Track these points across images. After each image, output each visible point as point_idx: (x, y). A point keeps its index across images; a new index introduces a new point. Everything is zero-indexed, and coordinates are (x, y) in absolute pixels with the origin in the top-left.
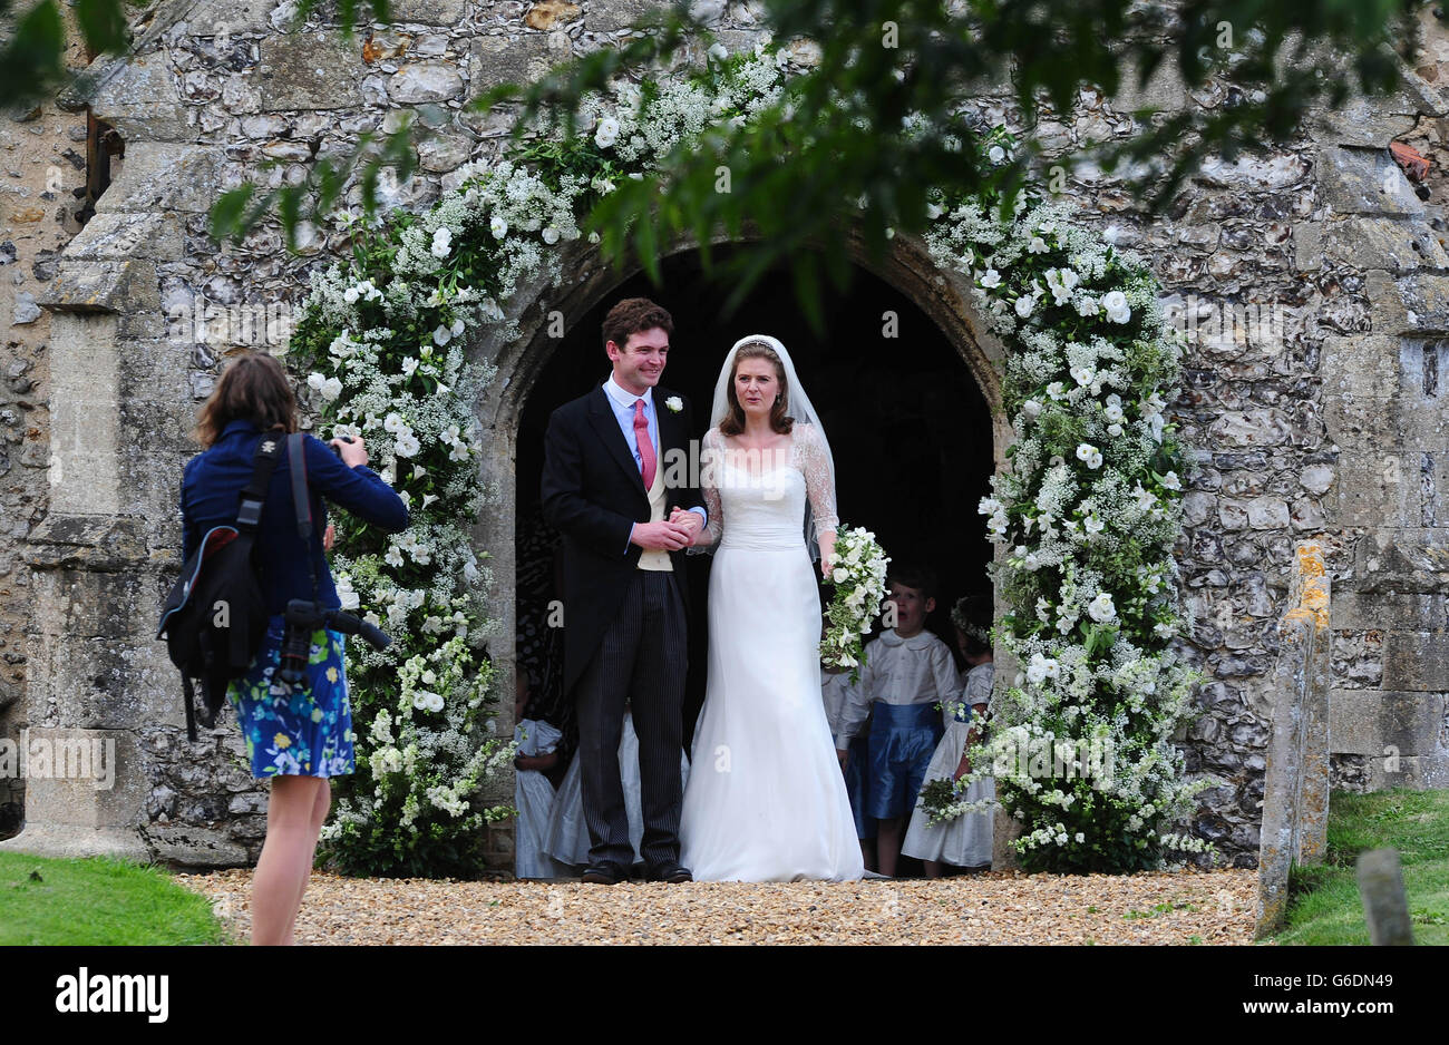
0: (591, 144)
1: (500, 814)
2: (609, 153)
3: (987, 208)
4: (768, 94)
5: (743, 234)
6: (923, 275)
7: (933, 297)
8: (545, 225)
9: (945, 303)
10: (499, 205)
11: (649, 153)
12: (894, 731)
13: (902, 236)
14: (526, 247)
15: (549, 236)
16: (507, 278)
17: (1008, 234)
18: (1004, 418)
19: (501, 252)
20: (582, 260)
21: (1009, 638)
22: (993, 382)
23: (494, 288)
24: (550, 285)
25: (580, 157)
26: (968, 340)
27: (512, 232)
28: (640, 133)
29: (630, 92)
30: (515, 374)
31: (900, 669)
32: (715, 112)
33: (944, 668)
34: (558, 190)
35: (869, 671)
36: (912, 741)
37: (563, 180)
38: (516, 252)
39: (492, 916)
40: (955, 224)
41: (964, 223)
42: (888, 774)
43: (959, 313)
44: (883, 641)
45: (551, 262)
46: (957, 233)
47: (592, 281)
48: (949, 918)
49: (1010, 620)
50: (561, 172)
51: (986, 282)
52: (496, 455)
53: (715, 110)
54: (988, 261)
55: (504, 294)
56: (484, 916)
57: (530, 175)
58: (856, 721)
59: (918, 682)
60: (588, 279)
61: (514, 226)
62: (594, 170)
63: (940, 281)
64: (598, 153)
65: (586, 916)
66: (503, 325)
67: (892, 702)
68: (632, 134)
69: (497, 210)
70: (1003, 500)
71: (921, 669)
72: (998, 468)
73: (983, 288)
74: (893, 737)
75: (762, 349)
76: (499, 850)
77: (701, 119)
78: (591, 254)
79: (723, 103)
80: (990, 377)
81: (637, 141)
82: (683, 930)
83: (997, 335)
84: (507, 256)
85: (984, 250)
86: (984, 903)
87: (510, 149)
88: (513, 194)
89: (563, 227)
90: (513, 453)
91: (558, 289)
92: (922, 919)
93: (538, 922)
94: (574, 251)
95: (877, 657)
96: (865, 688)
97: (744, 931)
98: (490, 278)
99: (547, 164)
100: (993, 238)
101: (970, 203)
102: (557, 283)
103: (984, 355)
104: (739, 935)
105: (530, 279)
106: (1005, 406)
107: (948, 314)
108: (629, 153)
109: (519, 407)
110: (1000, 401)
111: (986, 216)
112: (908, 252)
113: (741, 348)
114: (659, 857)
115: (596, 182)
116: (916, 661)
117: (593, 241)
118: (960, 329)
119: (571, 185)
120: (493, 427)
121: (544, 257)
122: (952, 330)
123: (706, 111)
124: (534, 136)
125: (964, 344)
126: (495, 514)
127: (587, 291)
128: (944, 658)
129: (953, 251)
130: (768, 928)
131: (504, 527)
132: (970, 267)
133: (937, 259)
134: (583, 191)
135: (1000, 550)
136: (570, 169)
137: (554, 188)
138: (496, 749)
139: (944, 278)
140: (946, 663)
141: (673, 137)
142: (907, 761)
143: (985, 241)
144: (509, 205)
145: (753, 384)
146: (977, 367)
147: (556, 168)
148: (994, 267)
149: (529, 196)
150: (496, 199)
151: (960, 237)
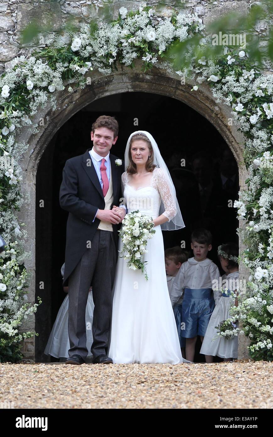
0: (69, 49)
1: (30, 335)
2: (77, 53)
3: (238, 77)
4: (145, 28)
5: (132, 88)
6: (210, 107)
7: (214, 115)
8: (49, 84)
9: (219, 118)
10: (30, 75)
11: (94, 53)
12: (193, 300)
13: (201, 89)
14: (41, 93)
15: (51, 89)
16: (33, 106)
17: (247, 89)
18: (244, 167)
19: (31, 96)
20: (64, 99)
21: (246, 261)
22: (239, 152)
23: (28, 111)
24: (51, 110)
25: (64, 55)
26: (229, 134)
27: (35, 87)
28: (90, 45)
29: (86, 27)
30: (36, 148)
31: (196, 274)
32: (122, 36)
33: (215, 274)
34: (55, 69)
35: (182, 275)
36: (200, 305)
37: (57, 65)
38: (37, 96)
39: (36, 376)
40: (224, 84)
41: (228, 84)
42: (190, 319)
43: (225, 122)
44: (189, 262)
45: (52, 100)
46: (225, 88)
47: (69, 108)
48: (231, 378)
49: (247, 253)
50: (56, 61)
51: (237, 109)
52: (27, 182)
53: (122, 35)
54: (238, 100)
55: (32, 113)
56: (33, 376)
57: (43, 63)
58: (177, 296)
59: (203, 280)
60: (67, 107)
61: (36, 84)
62: (70, 61)
63: (217, 108)
64: (72, 54)
65: (76, 377)
66: (31, 127)
67: (192, 288)
68: (87, 45)
69: (29, 78)
70: (244, 202)
71: (205, 275)
72: (241, 188)
73: (236, 111)
74: (192, 303)
75: (141, 136)
76: (28, 351)
77: (116, 39)
78: (68, 97)
79: (125, 32)
80: (238, 149)
81: (89, 48)
82: (119, 382)
83: (242, 132)
84: (33, 98)
85: (237, 95)
86: (244, 372)
87: (34, 52)
88: (36, 71)
89: (57, 85)
90: (34, 182)
91: (54, 111)
92: (219, 378)
93: (56, 379)
94: (62, 95)
95: (186, 269)
96: (181, 282)
97: (145, 383)
98: (26, 107)
99: (50, 58)
100: (240, 90)
101: (231, 75)
102: (54, 109)
103: (235, 140)
104: (143, 384)
105: (43, 107)
106: (245, 162)
107: (220, 122)
108: (86, 54)
109: (38, 162)
110: (242, 160)
111: (237, 81)
112: (203, 96)
113: (133, 136)
114: (99, 352)
115: (71, 66)
116: (203, 272)
117: (70, 91)
118: (225, 129)
119: (61, 67)
120: (26, 170)
121: (49, 98)
122: (222, 130)
123: (118, 36)
124: (44, 46)
125: (226, 136)
126: (27, 207)
127: (66, 112)
128: (215, 270)
129: (223, 96)
130: (155, 381)
131: (31, 213)
132: (231, 103)
133: (216, 99)
134: (66, 69)
135: (242, 223)
136: (60, 60)
137: (53, 68)
138: (27, 308)
139: (219, 107)
140: (216, 272)
141: (105, 47)
142: (198, 313)
143: (237, 91)
144: (35, 75)
145: (138, 152)
146: (232, 145)
147: (55, 60)
148: (241, 102)
149: (43, 72)
150: (29, 73)
151: (226, 89)
